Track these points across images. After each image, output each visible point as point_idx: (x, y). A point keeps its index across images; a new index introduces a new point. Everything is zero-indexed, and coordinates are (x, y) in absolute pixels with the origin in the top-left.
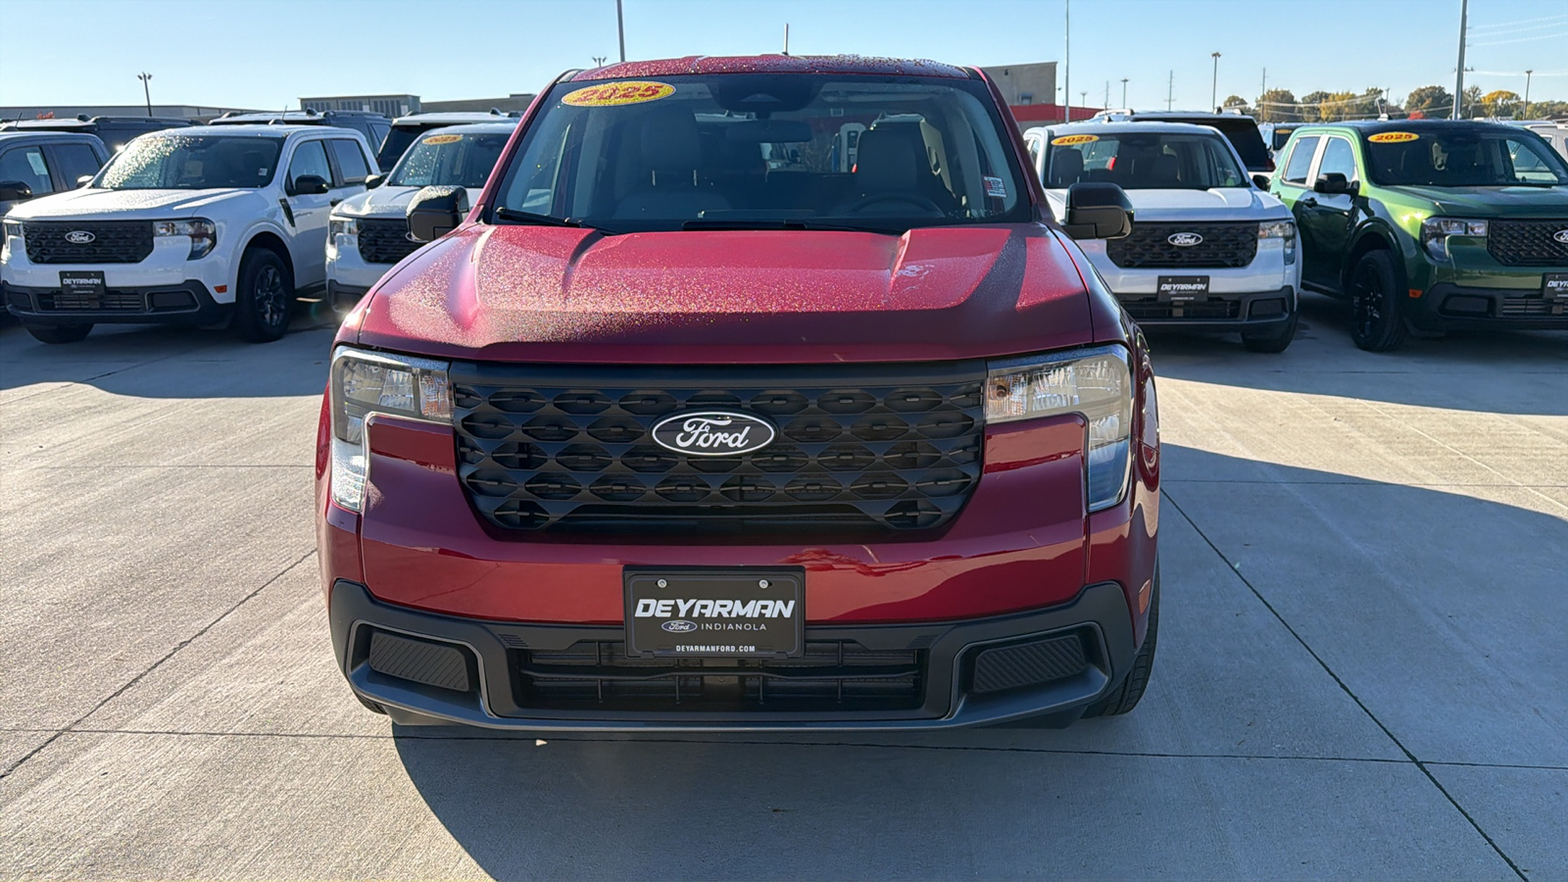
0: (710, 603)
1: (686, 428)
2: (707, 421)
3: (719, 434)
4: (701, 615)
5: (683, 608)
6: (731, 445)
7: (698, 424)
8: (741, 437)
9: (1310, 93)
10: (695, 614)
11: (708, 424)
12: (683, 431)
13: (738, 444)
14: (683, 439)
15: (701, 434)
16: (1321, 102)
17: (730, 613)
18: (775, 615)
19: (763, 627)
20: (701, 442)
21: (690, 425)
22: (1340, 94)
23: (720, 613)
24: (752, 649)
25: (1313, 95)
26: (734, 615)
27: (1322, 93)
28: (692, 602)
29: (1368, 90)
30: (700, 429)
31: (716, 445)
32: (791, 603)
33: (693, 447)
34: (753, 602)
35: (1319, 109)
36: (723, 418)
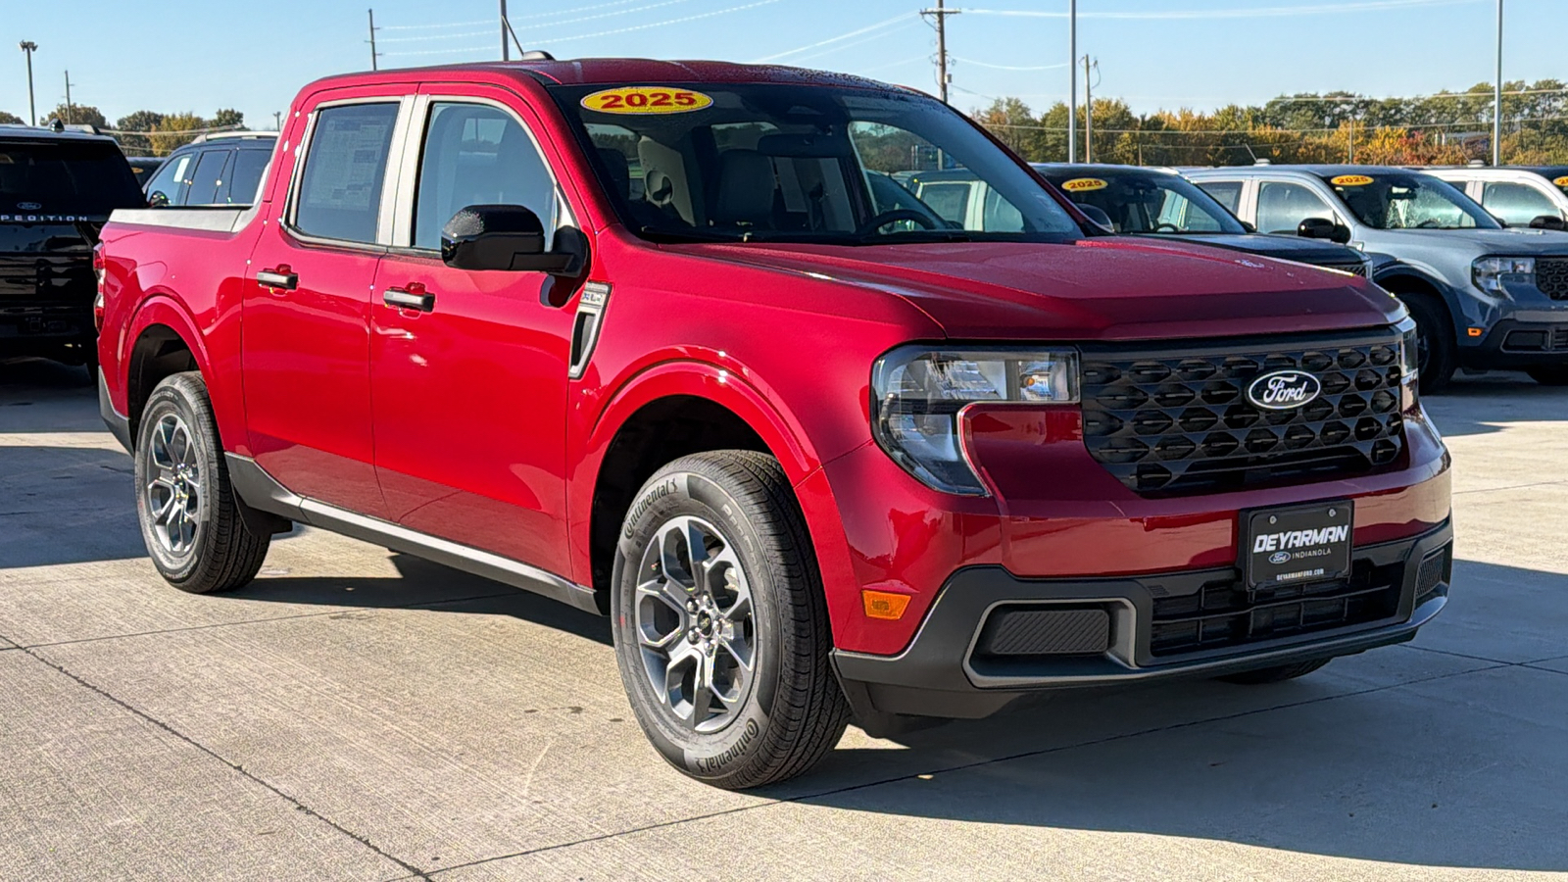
0: (1298, 534)
1: (1270, 386)
2: (1282, 379)
3: (1289, 390)
4: (1294, 545)
5: (1283, 540)
6: (1296, 399)
7: (1277, 381)
8: (1302, 390)
9: (131, 114)
10: (1290, 546)
11: (1284, 382)
12: (1268, 388)
13: (1300, 398)
14: (1269, 396)
15: (1279, 389)
16: (149, 130)
17: (1310, 541)
18: (1336, 540)
19: (1329, 551)
20: (1279, 399)
21: (1272, 383)
22: (178, 116)
23: (1304, 543)
24: (1322, 571)
25: (134, 116)
26: (1312, 543)
27: (149, 114)
28: (1289, 534)
29: (219, 113)
30: (1278, 387)
31: (1287, 399)
32: (1346, 527)
33: (1274, 403)
34: (1324, 530)
35: (147, 140)
36: (1291, 375)
